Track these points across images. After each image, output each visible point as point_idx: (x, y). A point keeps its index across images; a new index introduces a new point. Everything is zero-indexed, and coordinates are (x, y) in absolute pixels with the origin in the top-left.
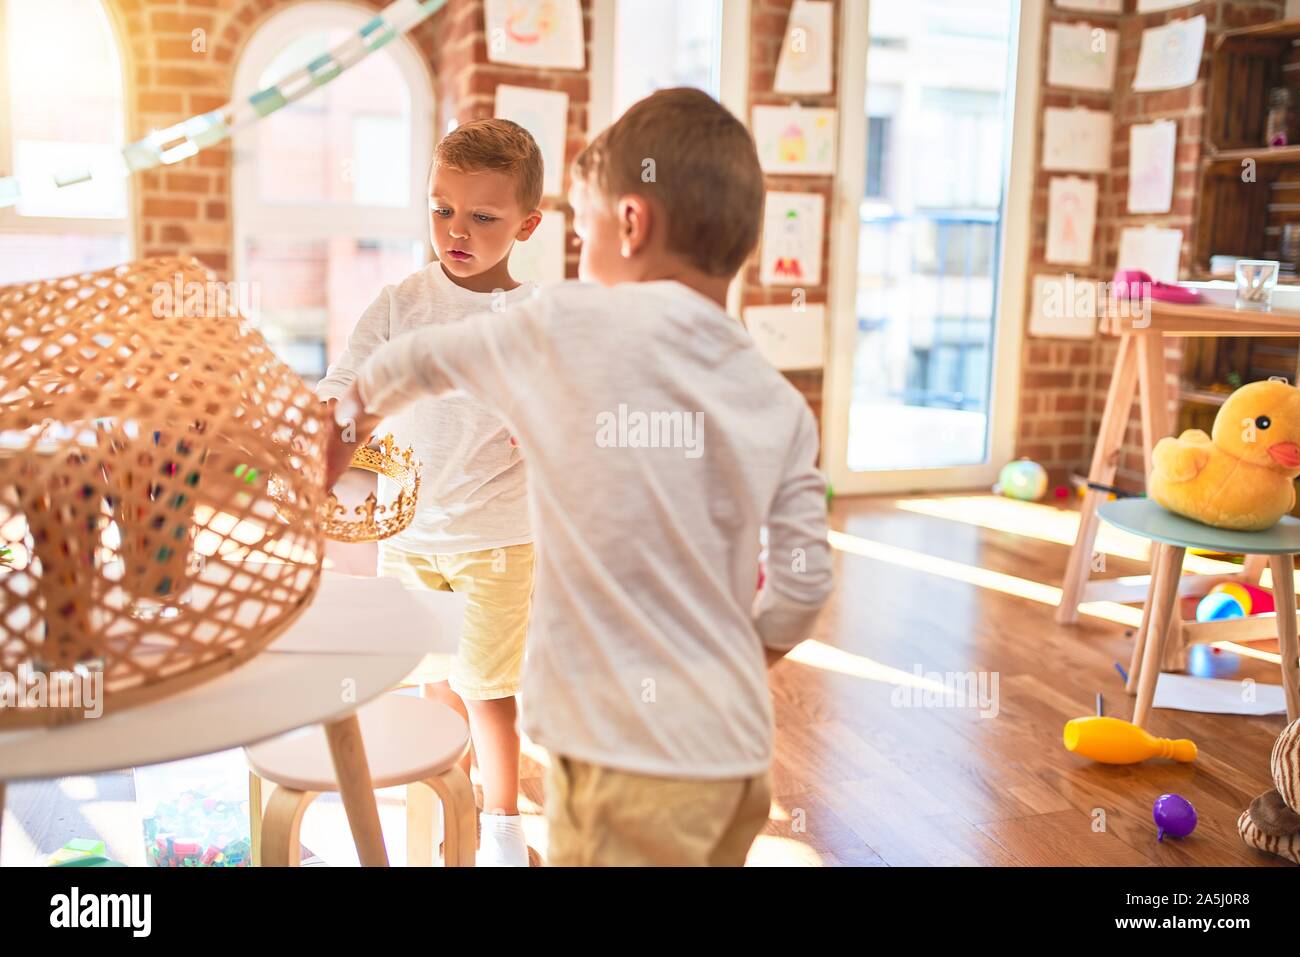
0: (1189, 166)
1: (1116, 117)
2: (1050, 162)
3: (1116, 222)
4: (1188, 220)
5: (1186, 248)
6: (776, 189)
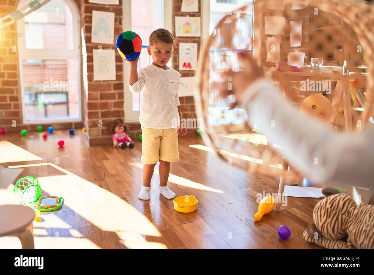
1: (286, 19)
2: (267, 33)
3: (287, 50)
6: (183, 42)
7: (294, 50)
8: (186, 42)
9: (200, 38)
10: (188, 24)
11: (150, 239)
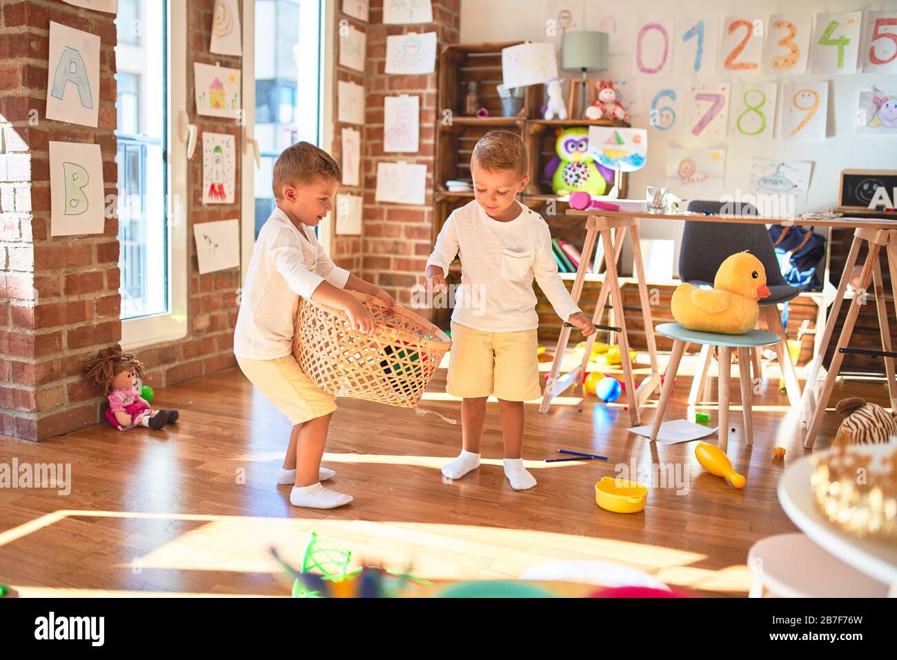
0: (430, 124)
1: (368, 90)
2: (343, 118)
3: (374, 159)
4: (431, 158)
5: (430, 175)
6: (209, 130)
7: (393, 157)
8: (214, 130)
9: (240, 122)
10: (218, 84)
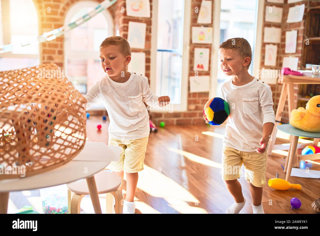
0: (300, 42)
2: (266, 41)
3: (282, 56)
4: (300, 55)
5: (300, 62)
6: (197, 47)
7: (288, 55)
8: (201, 47)
9: (211, 44)
10: (202, 33)
11: (192, 204)
